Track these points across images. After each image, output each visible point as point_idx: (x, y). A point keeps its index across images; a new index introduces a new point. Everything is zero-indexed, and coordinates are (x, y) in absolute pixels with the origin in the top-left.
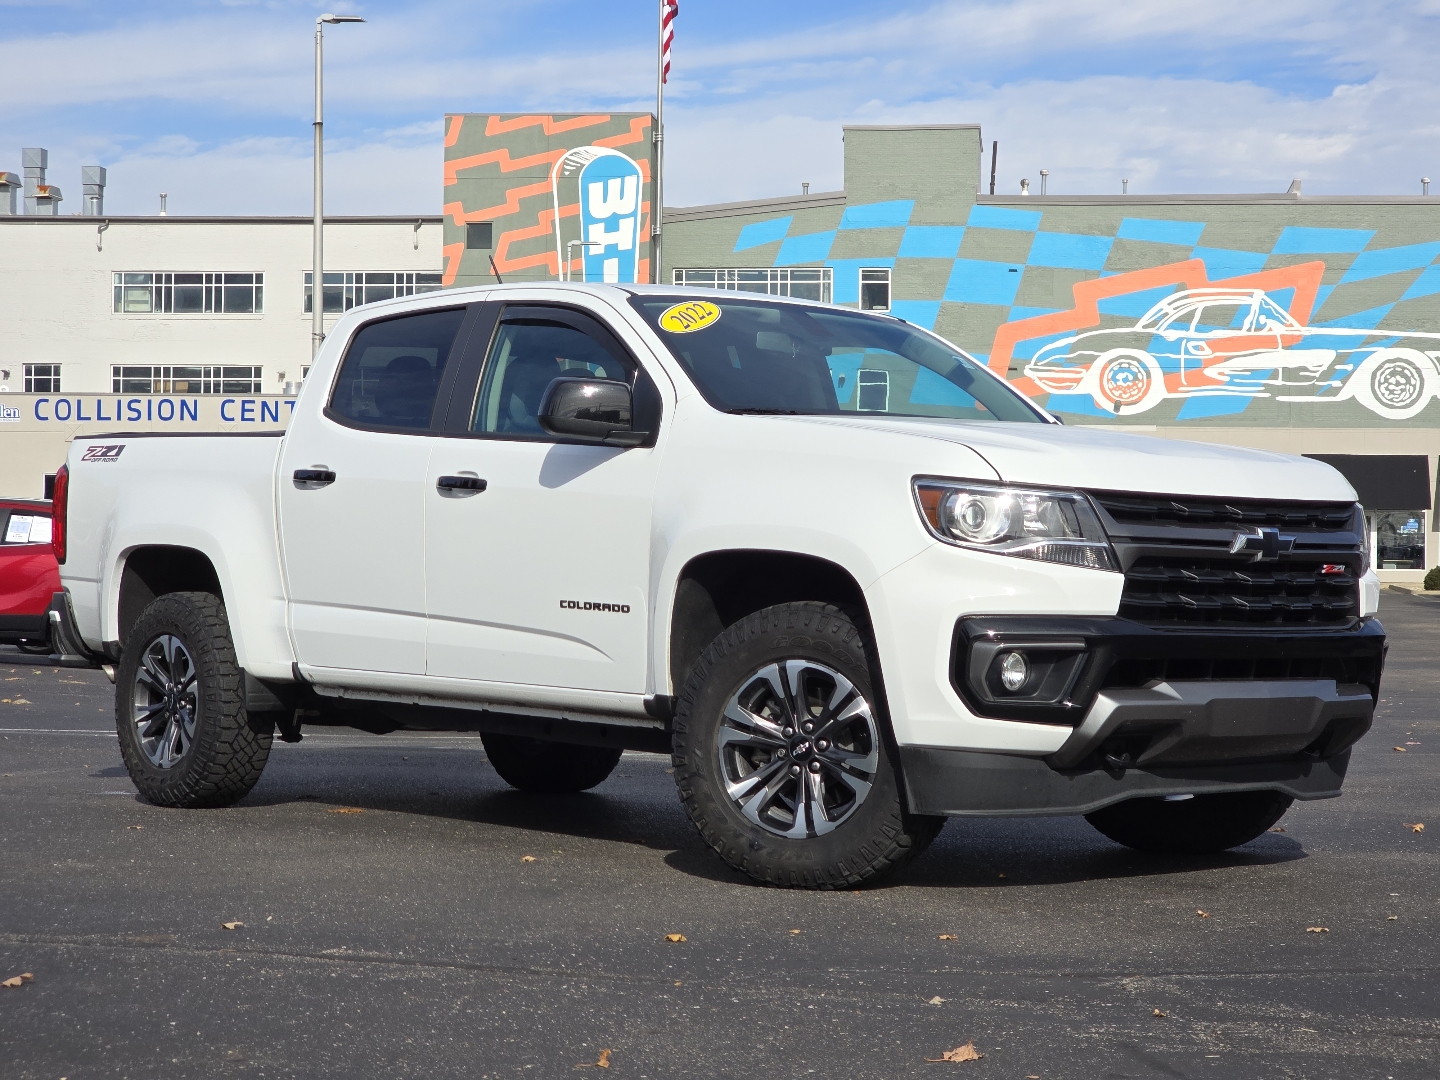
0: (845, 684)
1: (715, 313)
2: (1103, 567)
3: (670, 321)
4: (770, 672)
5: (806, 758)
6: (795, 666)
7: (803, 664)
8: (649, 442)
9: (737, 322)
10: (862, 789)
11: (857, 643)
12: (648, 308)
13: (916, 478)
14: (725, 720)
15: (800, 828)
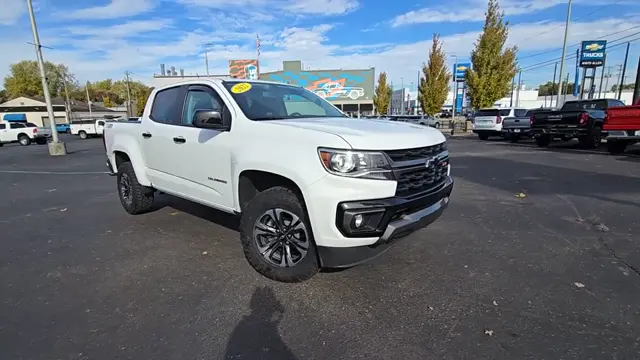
0: (296, 218)
1: (250, 86)
2: (389, 179)
3: (235, 90)
4: (269, 212)
5: (284, 240)
6: (279, 211)
7: (282, 210)
8: (229, 130)
9: (256, 88)
10: (304, 253)
11: (299, 205)
12: (228, 85)
13: (319, 148)
14: (257, 227)
15: (283, 263)
